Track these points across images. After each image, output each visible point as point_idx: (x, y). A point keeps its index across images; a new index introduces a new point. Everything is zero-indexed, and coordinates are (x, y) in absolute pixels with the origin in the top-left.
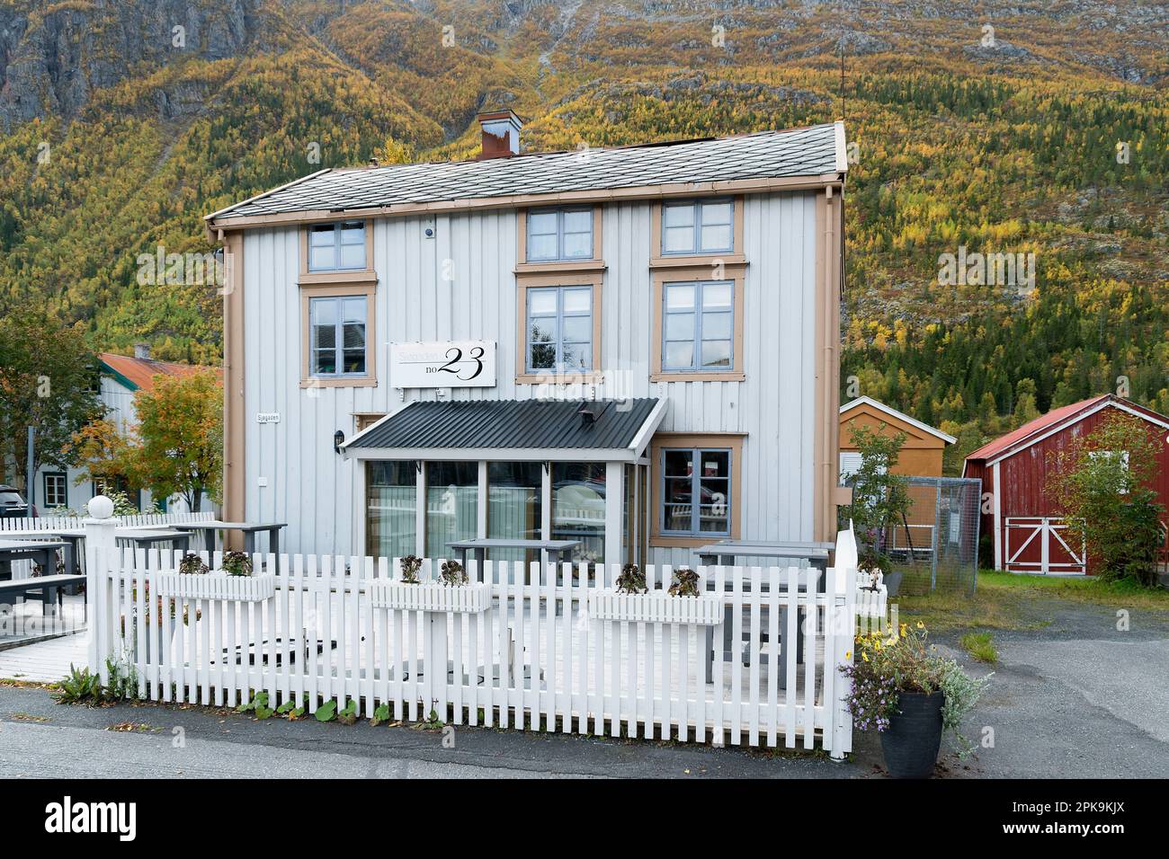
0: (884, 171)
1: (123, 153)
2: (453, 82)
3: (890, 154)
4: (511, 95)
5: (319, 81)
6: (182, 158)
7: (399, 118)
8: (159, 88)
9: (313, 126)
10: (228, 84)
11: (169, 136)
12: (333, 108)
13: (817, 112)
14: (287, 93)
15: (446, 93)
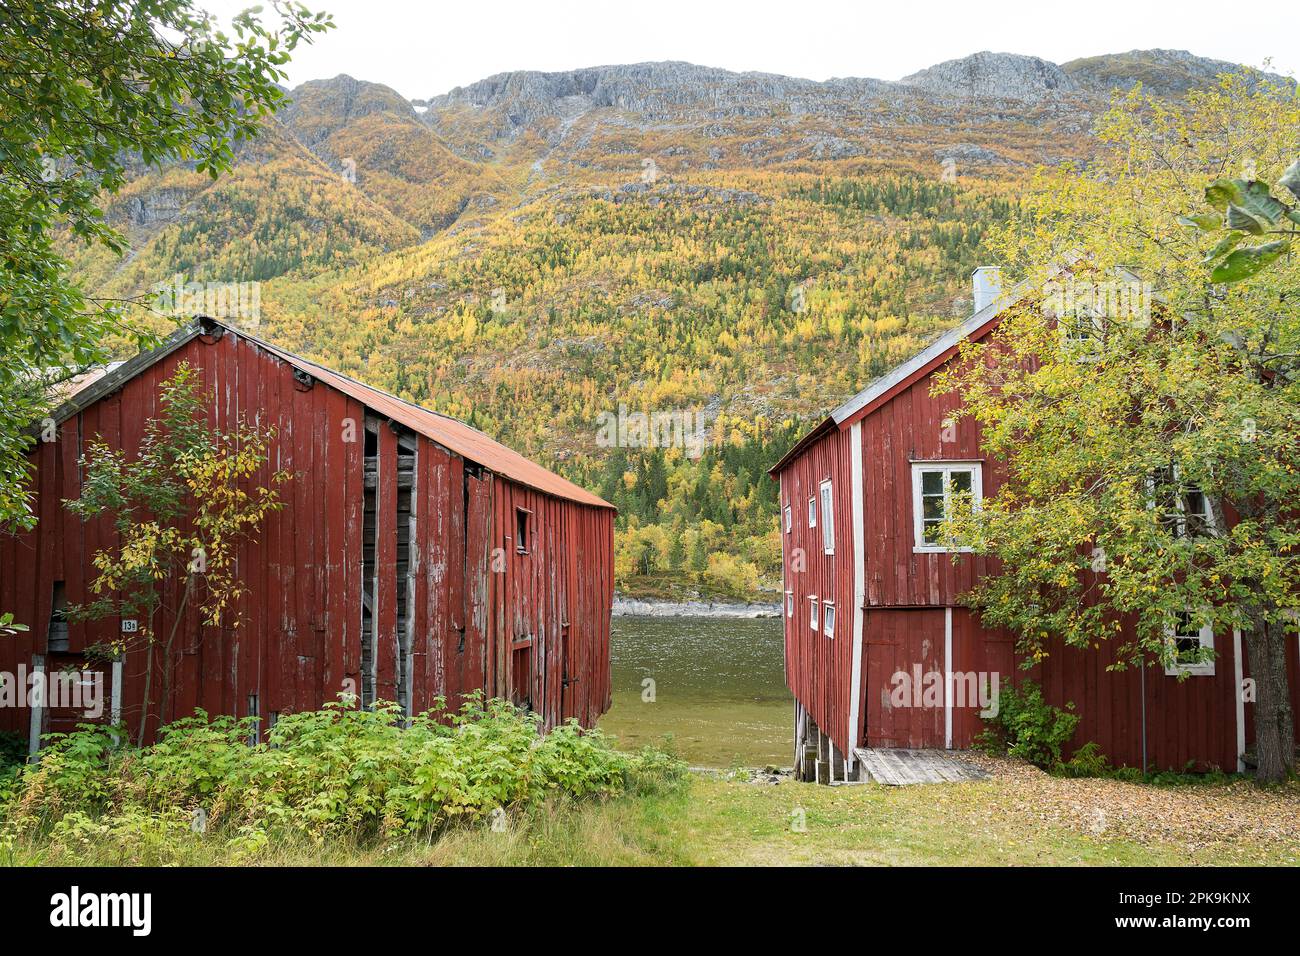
0: (806, 267)
1: (84, 259)
2: (438, 188)
3: (815, 252)
4: (492, 200)
5: (297, 188)
6: (144, 263)
7: (370, 222)
8: (134, 196)
9: (281, 230)
10: (204, 193)
11: (138, 242)
12: (305, 214)
13: (758, 212)
14: (262, 200)
15: (430, 198)
